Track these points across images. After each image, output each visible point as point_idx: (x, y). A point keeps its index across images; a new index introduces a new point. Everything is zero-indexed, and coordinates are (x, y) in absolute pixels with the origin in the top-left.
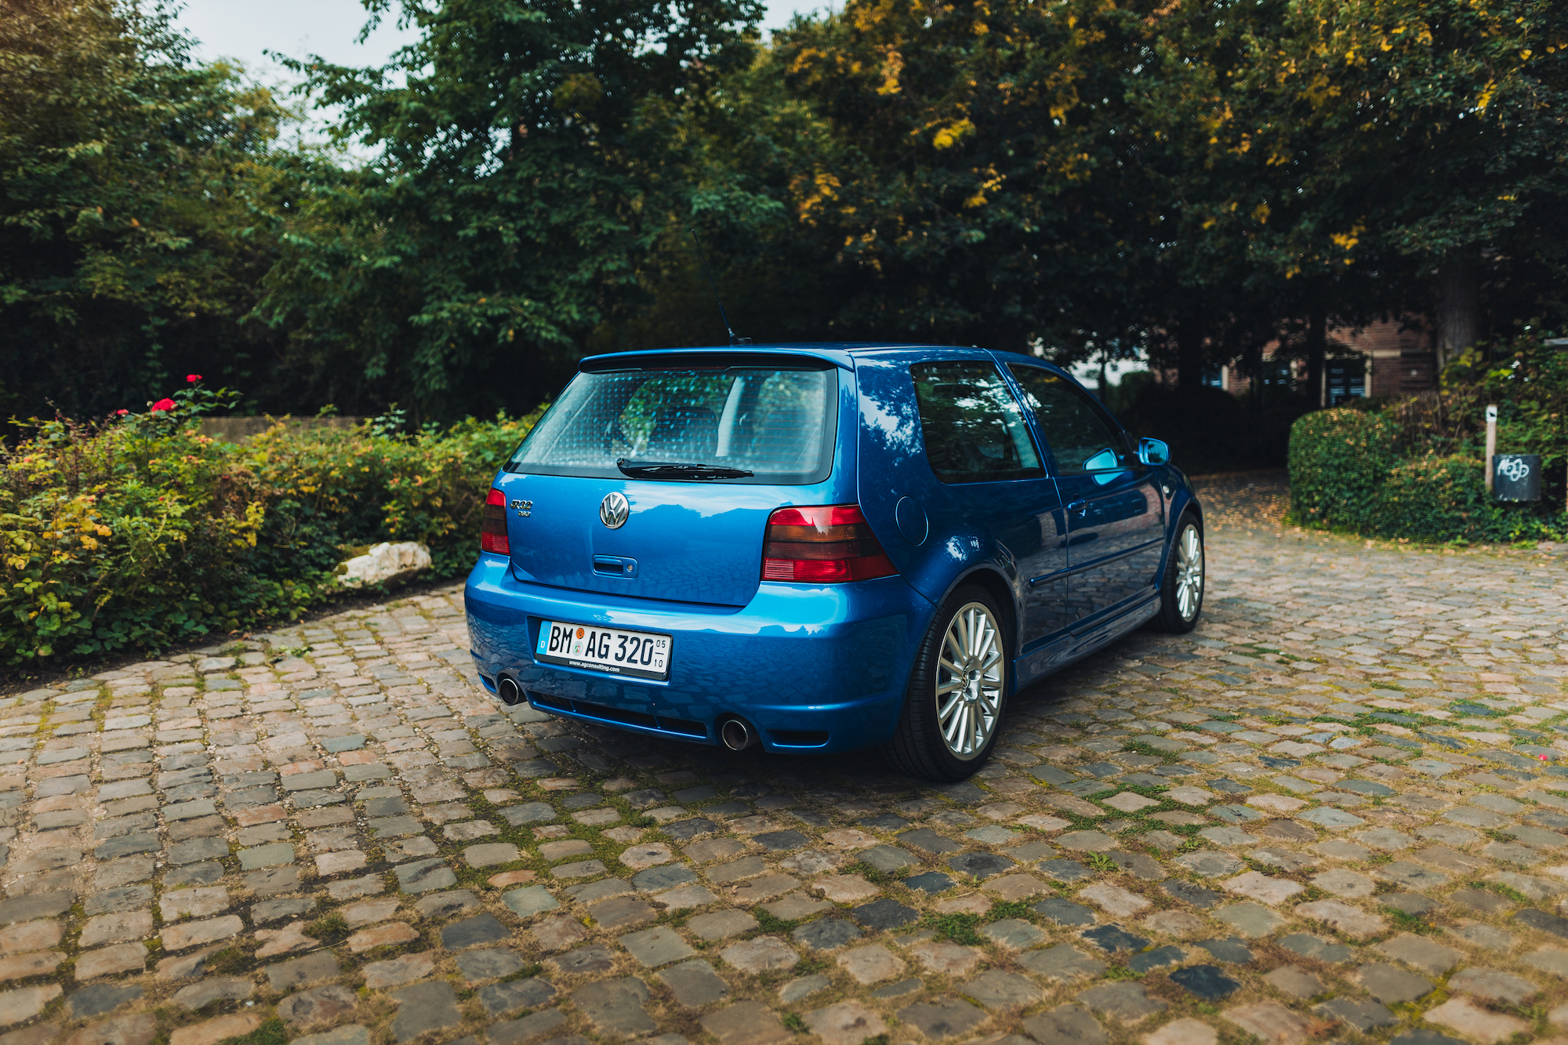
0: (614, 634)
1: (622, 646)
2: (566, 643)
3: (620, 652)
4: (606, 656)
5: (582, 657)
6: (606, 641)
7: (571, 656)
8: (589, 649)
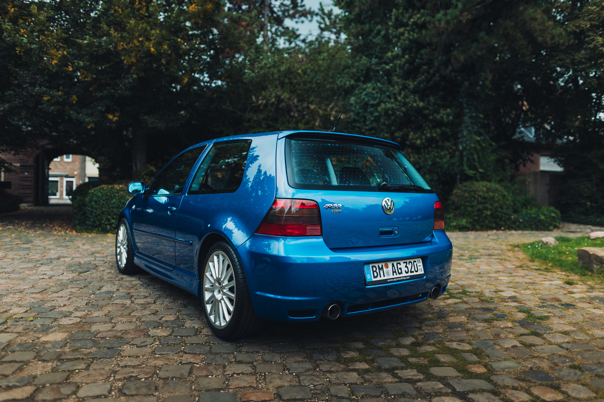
0: (402, 262)
1: (406, 267)
2: (381, 272)
3: (406, 269)
4: (401, 273)
5: (391, 277)
6: (399, 266)
7: (386, 278)
8: (393, 272)
